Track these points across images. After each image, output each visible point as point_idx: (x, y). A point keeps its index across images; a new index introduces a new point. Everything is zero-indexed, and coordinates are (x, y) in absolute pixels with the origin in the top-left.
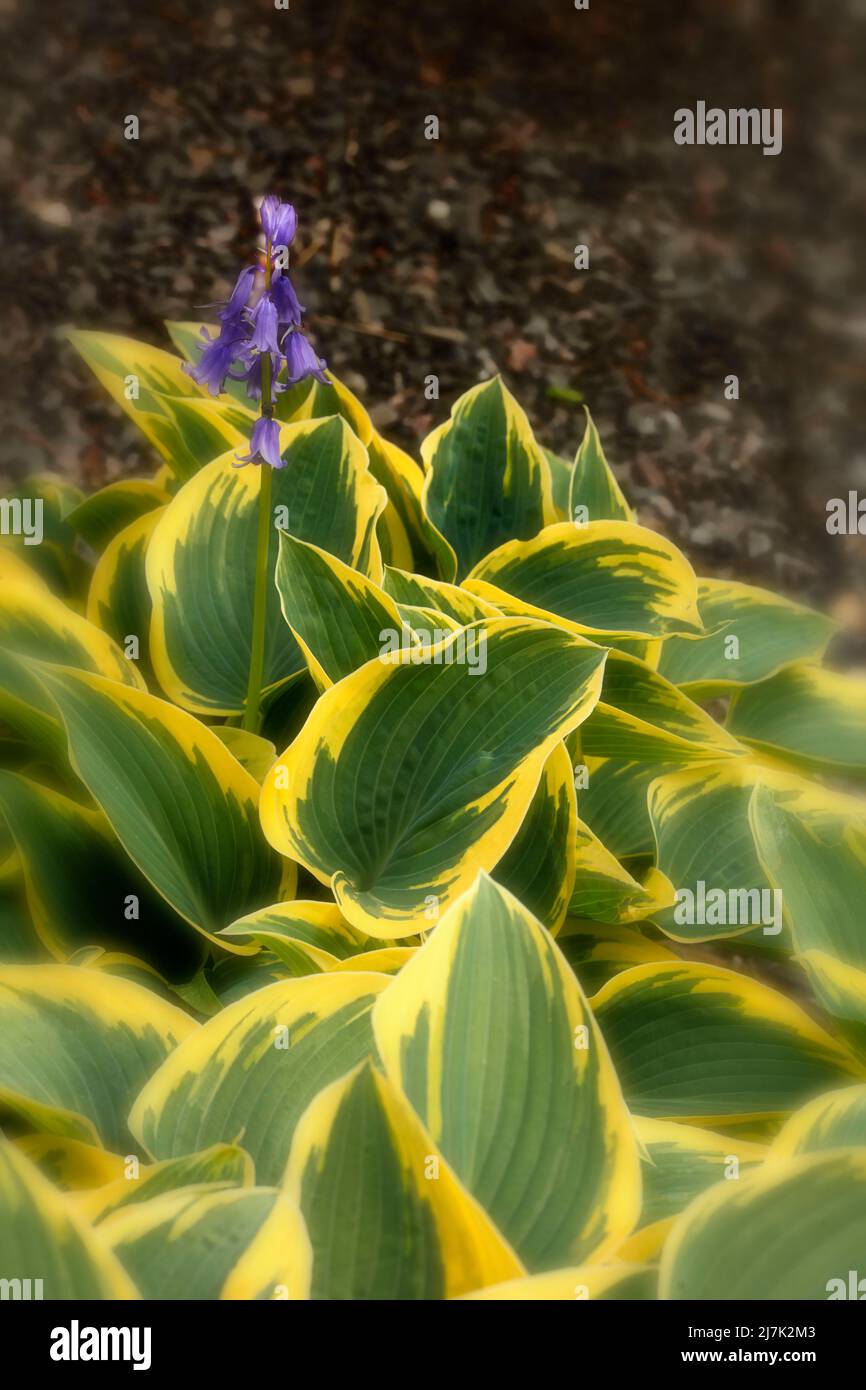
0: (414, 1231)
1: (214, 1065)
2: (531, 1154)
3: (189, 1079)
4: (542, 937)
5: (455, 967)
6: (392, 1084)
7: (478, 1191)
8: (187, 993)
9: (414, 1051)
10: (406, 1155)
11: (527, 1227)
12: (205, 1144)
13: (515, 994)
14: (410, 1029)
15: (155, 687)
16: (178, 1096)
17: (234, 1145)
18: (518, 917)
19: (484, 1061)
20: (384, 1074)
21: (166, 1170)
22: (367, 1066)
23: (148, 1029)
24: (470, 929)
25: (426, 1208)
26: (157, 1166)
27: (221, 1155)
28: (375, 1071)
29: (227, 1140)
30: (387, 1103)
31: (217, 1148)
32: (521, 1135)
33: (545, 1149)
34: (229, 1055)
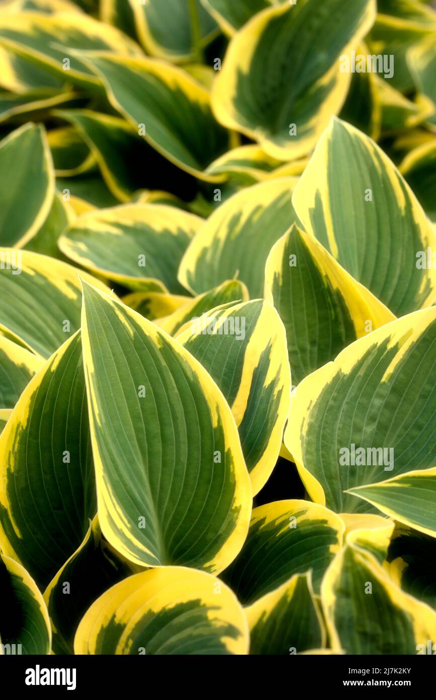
0: (334, 306)
1: (216, 241)
2: (386, 255)
3: (205, 251)
4: (370, 143)
5: (329, 168)
6: (309, 236)
7: (362, 281)
8: (195, 206)
9: (317, 216)
10: (323, 269)
11: (390, 293)
12: (220, 282)
13: (362, 176)
14: (312, 205)
15: (147, 53)
16: (201, 261)
17: (235, 280)
18: (356, 137)
19: (353, 213)
20: (304, 229)
21: (202, 300)
22: (294, 226)
23: (180, 230)
24: (333, 147)
25: (338, 293)
26: (199, 298)
27: (229, 286)
28: (298, 228)
29: (230, 277)
30: (308, 244)
31: (226, 283)
32: (379, 247)
33: (392, 252)
34: (223, 235)
